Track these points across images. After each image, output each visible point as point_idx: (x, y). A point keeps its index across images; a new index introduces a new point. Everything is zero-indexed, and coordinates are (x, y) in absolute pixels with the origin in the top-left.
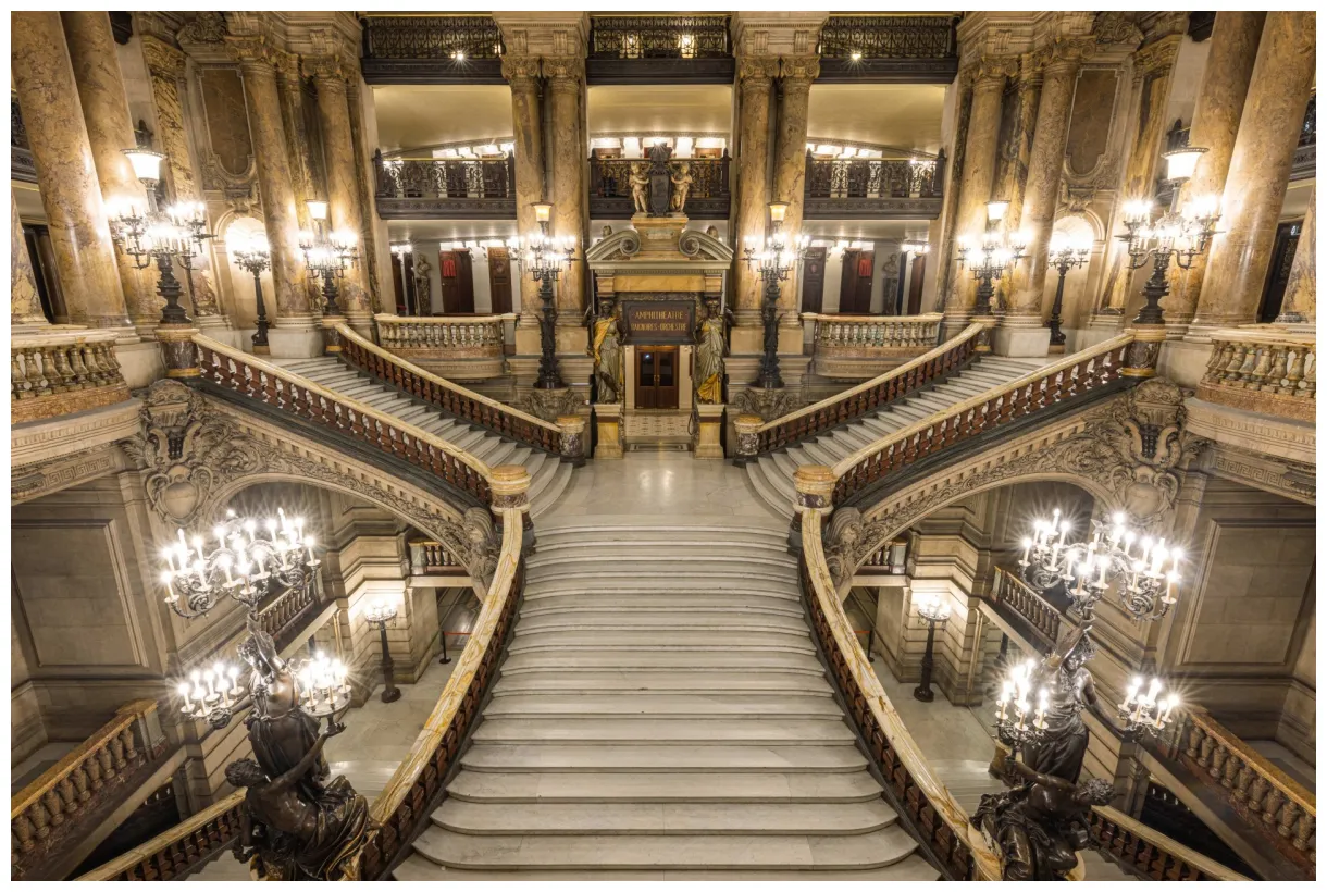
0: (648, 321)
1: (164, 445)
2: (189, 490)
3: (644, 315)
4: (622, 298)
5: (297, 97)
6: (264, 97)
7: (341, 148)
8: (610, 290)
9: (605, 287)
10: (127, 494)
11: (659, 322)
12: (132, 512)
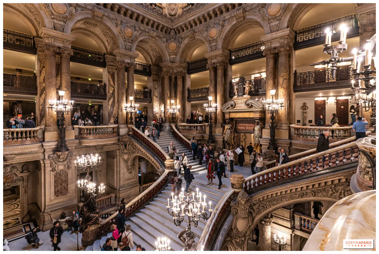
0: (243, 126)
1: (124, 146)
2: (127, 155)
3: (241, 124)
4: (234, 119)
5: (173, 80)
6: (166, 81)
7: (180, 89)
8: (228, 117)
9: (227, 116)
10: (118, 154)
11: (246, 126)
12: (118, 157)
